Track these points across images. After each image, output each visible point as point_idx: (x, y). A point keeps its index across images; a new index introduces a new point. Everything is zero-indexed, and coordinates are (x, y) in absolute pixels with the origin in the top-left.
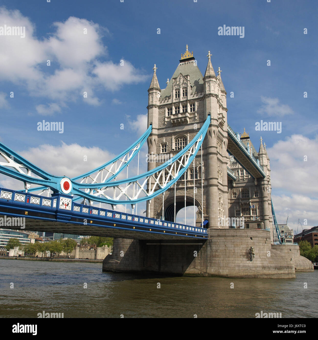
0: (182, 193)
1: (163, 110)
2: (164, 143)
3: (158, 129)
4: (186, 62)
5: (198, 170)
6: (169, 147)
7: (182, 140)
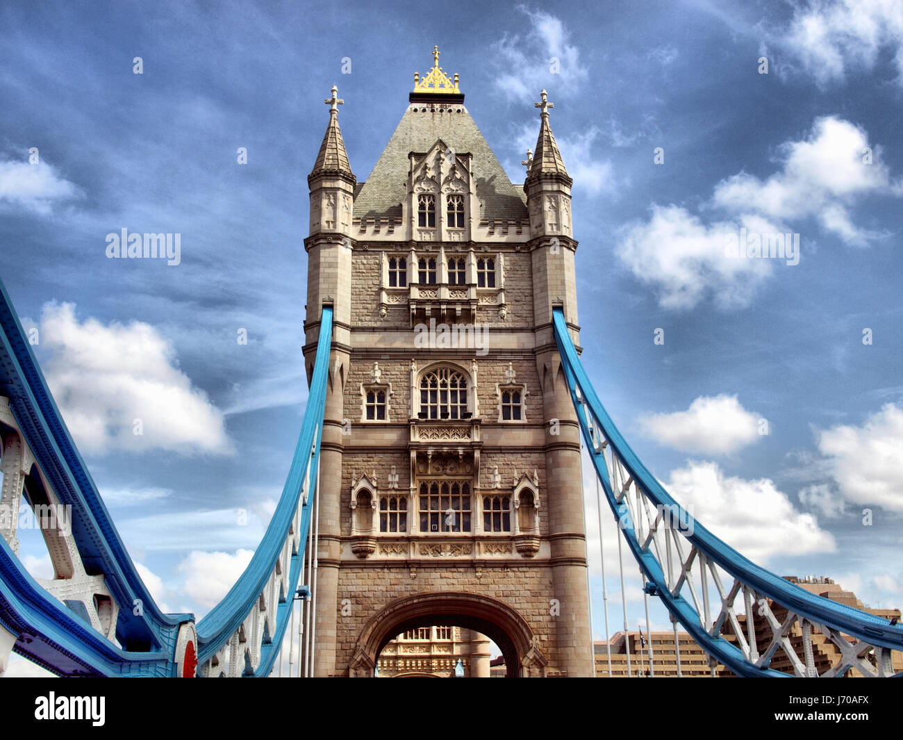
0: (454, 581)
1: (372, 261)
2: (376, 386)
3: (353, 330)
4: (437, 106)
5: (519, 502)
6: (398, 404)
7: (449, 381)
